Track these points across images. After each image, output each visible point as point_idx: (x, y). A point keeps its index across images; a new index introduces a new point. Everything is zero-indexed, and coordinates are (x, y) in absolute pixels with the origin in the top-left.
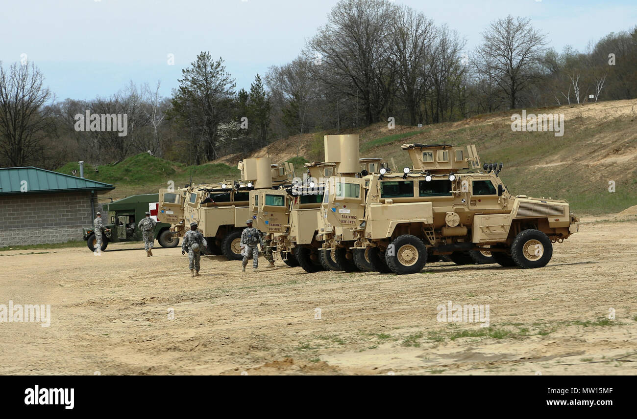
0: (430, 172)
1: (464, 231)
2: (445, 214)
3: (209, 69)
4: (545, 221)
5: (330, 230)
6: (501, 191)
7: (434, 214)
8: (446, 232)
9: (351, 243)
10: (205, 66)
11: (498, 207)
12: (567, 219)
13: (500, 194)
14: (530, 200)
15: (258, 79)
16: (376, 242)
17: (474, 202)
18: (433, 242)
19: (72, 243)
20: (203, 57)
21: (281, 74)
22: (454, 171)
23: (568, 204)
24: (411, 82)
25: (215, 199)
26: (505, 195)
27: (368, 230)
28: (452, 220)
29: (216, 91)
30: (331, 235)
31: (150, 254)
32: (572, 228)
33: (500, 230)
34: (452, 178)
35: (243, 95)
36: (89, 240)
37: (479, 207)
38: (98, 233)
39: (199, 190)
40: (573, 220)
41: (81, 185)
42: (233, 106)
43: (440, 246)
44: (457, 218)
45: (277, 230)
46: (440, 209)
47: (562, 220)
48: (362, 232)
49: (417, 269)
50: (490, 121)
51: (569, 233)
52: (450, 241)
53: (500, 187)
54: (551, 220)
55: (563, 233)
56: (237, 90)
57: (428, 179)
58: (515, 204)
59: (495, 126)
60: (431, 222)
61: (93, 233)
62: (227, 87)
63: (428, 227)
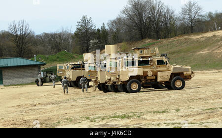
0: (142, 57)
1: (154, 77)
2: (147, 72)
3: (87, 21)
4: (182, 73)
5: (109, 78)
6: (167, 63)
7: (143, 72)
8: (148, 78)
9: (115, 82)
10: (85, 20)
11: (166, 69)
12: (190, 73)
13: (166, 64)
14: (177, 66)
15: (104, 24)
16: (123, 82)
17: (157, 67)
18: (143, 82)
19: (32, 83)
20: (84, 17)
21: (113, 23)
22: (150, 57)
23: (190, 67)
24: (157, 24)
25: (75, 68)
26: (168, 64)
27: (121, 78)
28: (150, 74)
29: (89, 29)
30: (110, 80)
31: (54, 87)
32: (192, 76)
33: (166, 77)
34: (149, 59)
35: (99, 30)
36: (37, 82)
37: (159, 69)
38: (40, 80)
39: (70, 64)
40: (193, 73)
41: (35, 63)
42: (95, 34)
43: (146, 83)
44: (152, 73)
45: (93, 78)
46: (146, 70)
47: (188, 73)
48: (119, 79)
49: (138, 91)
50: (184, 37)
51: (191, 78)
52: (149, 81)
53: (166, 62)
54: (185, 73)
55: (189, 77)
56: (97, 28)
57: (141, 60)
58: (172, 68)
59: (185, 39)
60: (142, 74)
61: (38, 80)
62: (93, 28)
63: (142, 76)
